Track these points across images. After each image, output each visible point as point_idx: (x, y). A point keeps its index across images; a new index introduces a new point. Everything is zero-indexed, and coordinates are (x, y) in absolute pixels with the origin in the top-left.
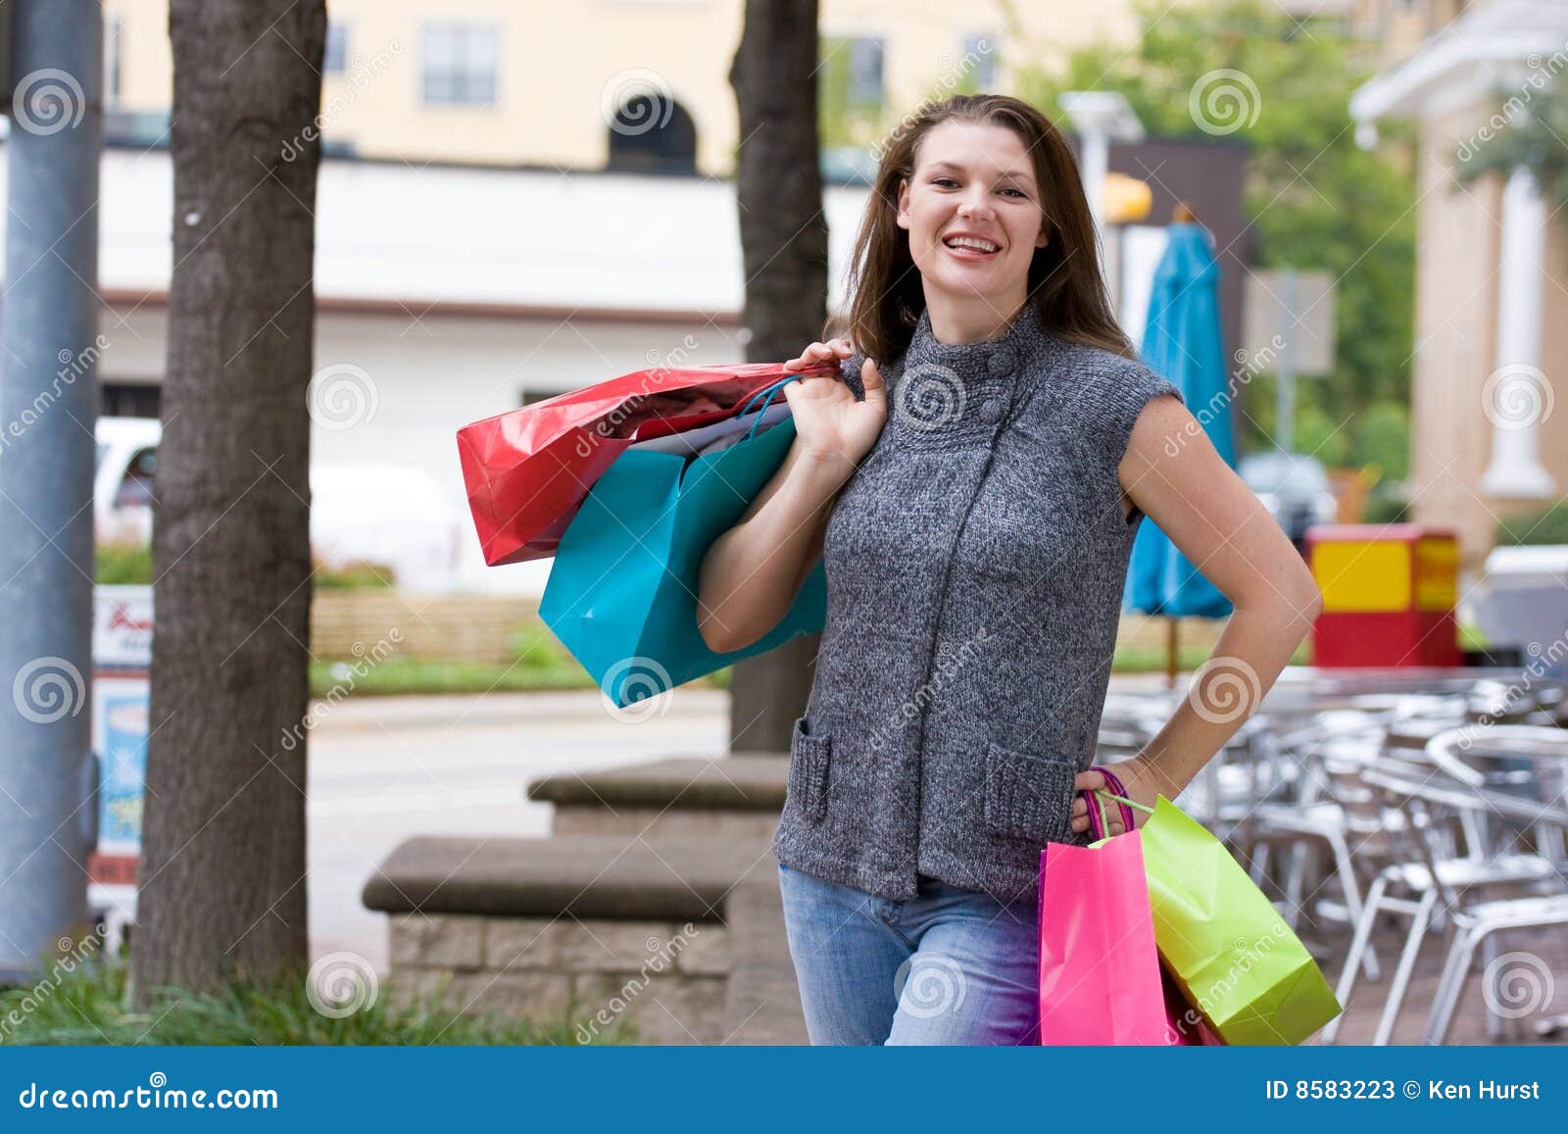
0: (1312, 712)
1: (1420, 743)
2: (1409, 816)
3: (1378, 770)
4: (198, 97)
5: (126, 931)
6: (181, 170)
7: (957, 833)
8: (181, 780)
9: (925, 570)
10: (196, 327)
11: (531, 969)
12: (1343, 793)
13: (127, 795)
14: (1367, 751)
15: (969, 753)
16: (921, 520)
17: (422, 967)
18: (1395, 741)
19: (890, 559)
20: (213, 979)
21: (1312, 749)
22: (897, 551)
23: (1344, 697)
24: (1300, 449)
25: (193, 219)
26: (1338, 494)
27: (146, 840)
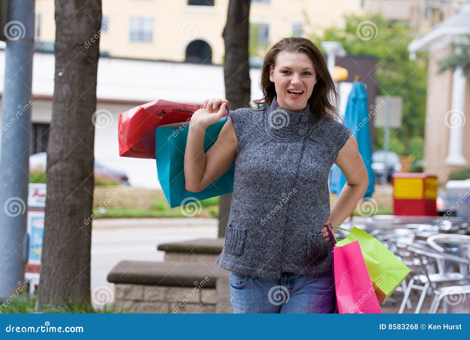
0: (393, 229)
1: (425, 239)
2: (421, 260)
3: (412, 247)
4: (63, 38)
5: (36, 287)
6: (57, 59)
7: (299, 259)
8: (54, 242)
9: (287, 179)
10: (61, 106)
11: (157, 301)
12: (402, 253)
13: (37, 246)
14: (409, 241)
15: (302, 235)
16: (284, 163)
17: (125, 300)
18: (418, 238)
19: (275, 175)
20: (62, 302)
21: (392, 240)
22: (277, 172)
23: (402, 224)
24: (391, 150)
25: (60, 74)
26: (402, 163)
27: (43, 260)
